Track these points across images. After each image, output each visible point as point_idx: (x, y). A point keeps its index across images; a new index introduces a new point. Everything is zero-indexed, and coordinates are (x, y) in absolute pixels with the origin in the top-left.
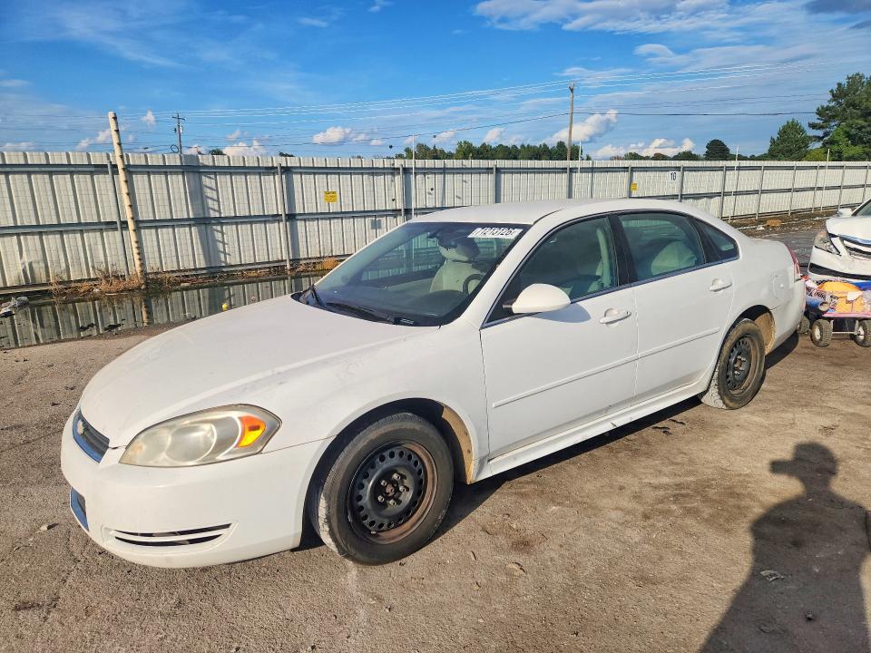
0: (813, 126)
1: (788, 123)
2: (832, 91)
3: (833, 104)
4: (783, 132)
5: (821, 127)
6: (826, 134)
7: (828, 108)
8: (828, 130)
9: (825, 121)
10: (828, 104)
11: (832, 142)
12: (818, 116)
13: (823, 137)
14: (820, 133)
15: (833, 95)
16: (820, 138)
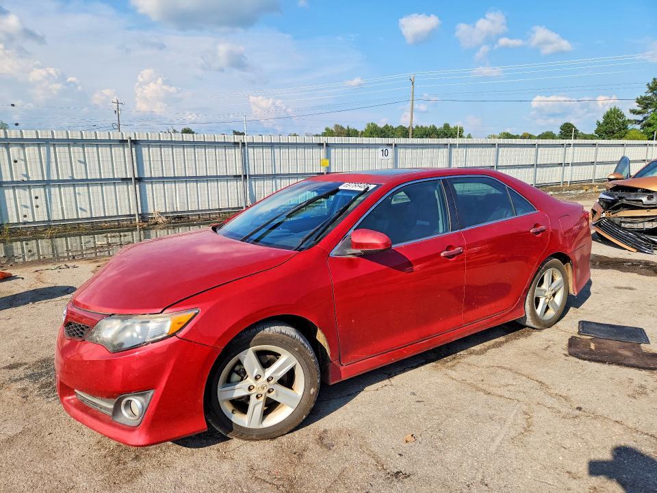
0: (634, 112)
1: (611, 109)
2: (648, 85)
3: (650, 94)
4: (607, 116)
5: (639, 113)
6: (645, 118)
7: (645, 98)
8: (646, 115)
9: (645, 108)
10: (645, 95)
11: (649, 125)
12: (638, 104)
13: (642, 121)
14: (640, 117)
15: (650, 88)
16: (639, 122)
